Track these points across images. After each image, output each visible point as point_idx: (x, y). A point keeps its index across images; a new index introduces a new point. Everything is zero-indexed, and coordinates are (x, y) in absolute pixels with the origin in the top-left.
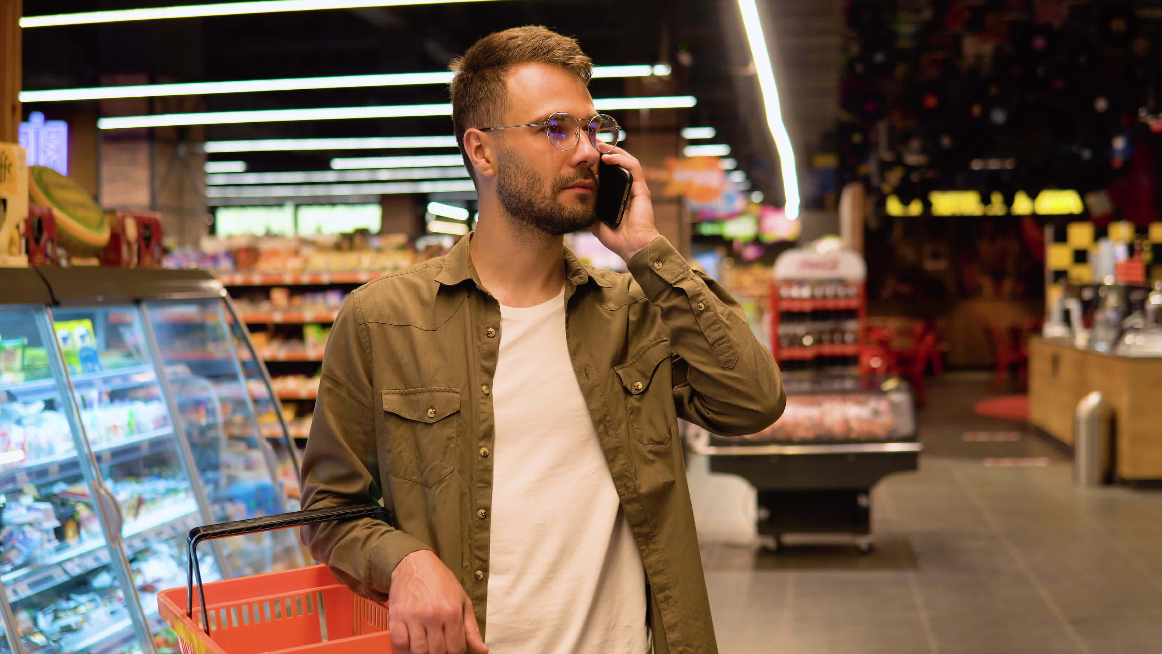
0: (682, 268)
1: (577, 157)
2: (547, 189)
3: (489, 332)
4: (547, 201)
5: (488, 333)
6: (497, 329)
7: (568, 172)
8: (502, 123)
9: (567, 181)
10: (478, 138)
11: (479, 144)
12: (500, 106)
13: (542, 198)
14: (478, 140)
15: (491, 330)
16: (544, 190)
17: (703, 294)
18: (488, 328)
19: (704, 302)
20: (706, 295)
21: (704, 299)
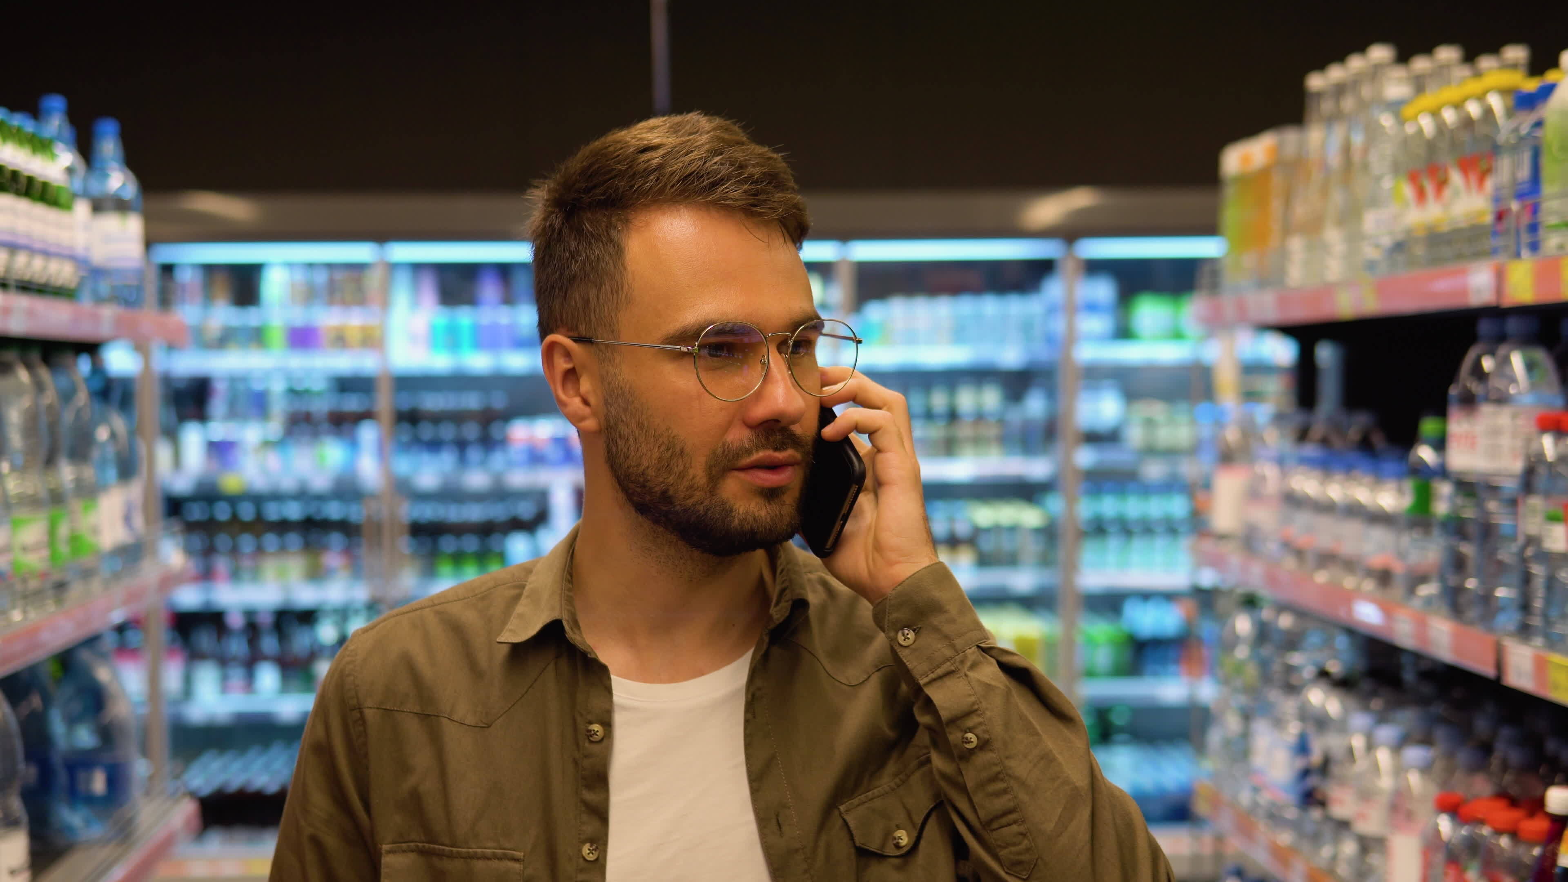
0: (953, 646)
1: (760, 411)
2: (698, 472)
3: (591, 731)
4: (698, 495)
5: (590, 734)
6: (608, 725)
7: (739, 436)
8: (613, 332)
9: (738, 455)
10: (568, 354)
11: (569, 366)
12: (610, 296)
13: (691, 487)
14: (568, 359)
15: (596, 727)
16: (691, 472)
17: (979, 712)
18: (591, 723)
19: (978, 731)
20: (988, 714)
21: (980, 724)
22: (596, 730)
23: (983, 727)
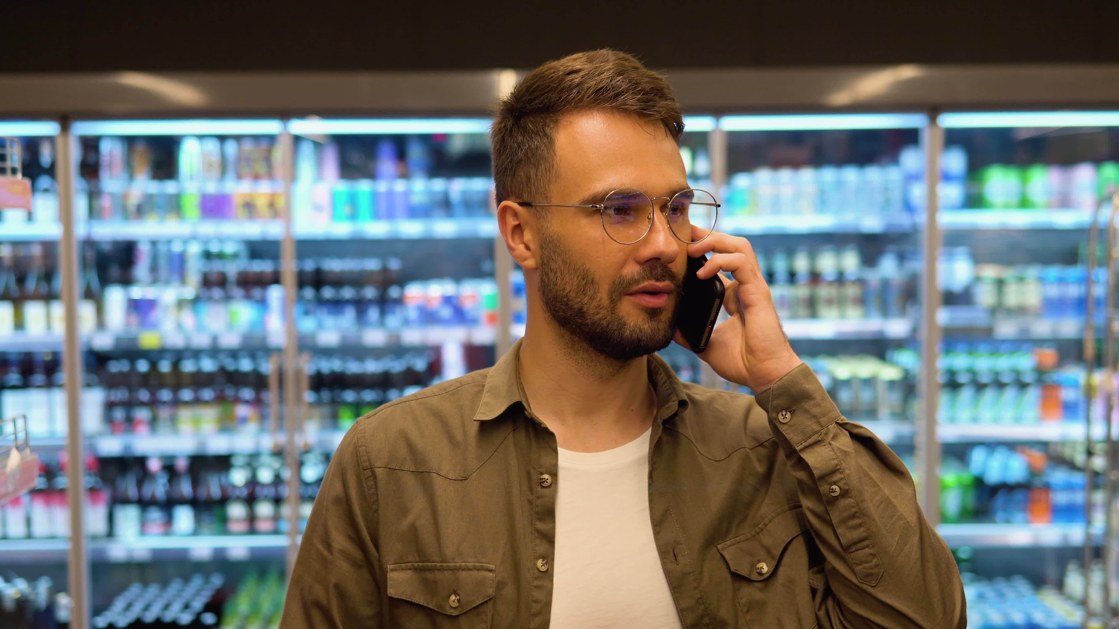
1: (647, 252)
2: (603, 296)
3: (542, 479)
4: (603, 312)
5: (542, 482)
6: (554, 475)
7: (632, 270)
8: (547, 197)
9: (630, 284)
10: (516, 214)
11: (517, 223)
12: (544, 172)
13: (599, 306)
14: (515, 218)
15: (546, 476)
16: (599, 295)
17: (841, 471)
18: (542, 474)
19: (841, 484)
20: (847, 471)
21: (842, 479)
22: (546, 478)
23: (844, 481)
